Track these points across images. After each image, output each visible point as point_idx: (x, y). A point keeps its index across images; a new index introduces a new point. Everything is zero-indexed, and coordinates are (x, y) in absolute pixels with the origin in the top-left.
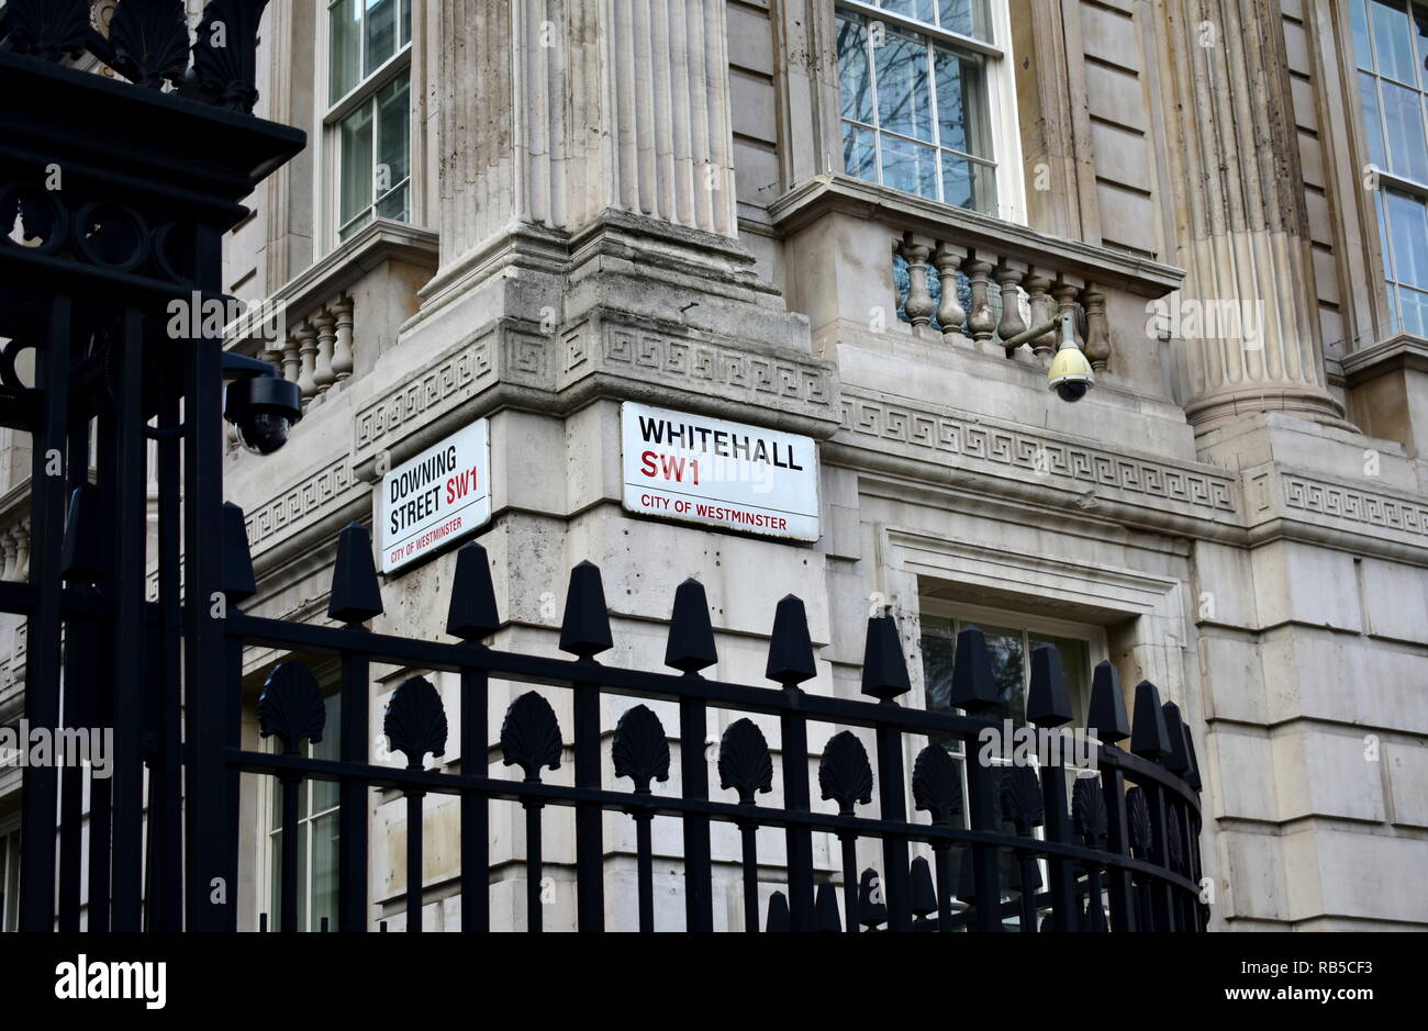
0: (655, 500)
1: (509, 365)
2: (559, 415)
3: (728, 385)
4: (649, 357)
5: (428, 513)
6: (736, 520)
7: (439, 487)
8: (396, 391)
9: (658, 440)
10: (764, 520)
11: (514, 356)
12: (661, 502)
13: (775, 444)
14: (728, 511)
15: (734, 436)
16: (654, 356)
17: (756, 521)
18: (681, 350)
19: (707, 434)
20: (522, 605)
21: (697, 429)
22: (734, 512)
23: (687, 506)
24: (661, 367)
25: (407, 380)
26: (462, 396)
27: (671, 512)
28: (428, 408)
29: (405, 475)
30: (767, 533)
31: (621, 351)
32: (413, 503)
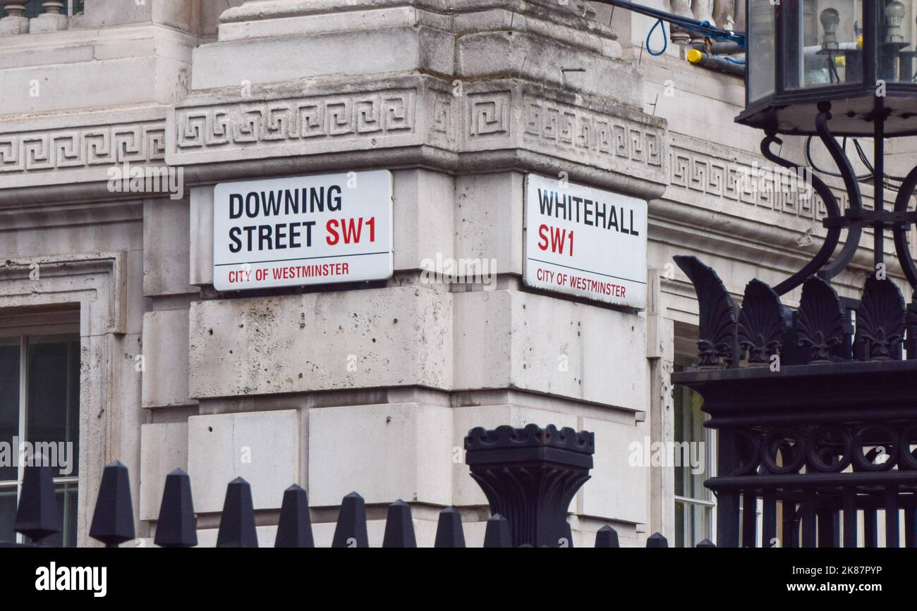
0: (546, 274)
1: (430, 126)
2: (453, 173)
3: (598, 153)
4: (550, 128)
5: (294, 245)
6: (594, 290)
7: (314, 223)
8: (249, 102)
9: (549, 212)
10: (611, 288)
12: (549, 275)
13: (622, 209)
14: (590, 281)
15: (597, 204)
16: (554, 127)
17: (606, 290)
18: (570, 119)
19: (580, 203)
21: (575, 199)
22: (593, 282)
23: (564, 278)
24: (557, 138)
25: (270, 97)
26: (365, 144)
27: (554, 285)
28: (306, 138)
29: (255, 195)
30: (612, 302)
31: (534, 124)
32: (268, 227)
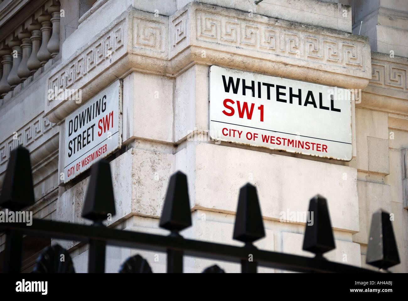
0: (232, 132)
1: (135, 42)
2: (171, 76)
3: (287, 54)
4: (230, 35)
5: (88, 143)
6: (291, 145)
7: (94, 125)
8: (72, 61)
9: (235, 91)
10: (311, 145)
11: (138, 36)
12: (236, 133)
13: (321, 94)
14: (284, 139)
15: (291, 89)
16: (234, 34)
17: (305, 146)
18: (253, 30)
19: (271, 87)
20: (141, 203)
21: (264, 84)
22: (289, 140)
23: (255, 136)
24: (239, 42)
25: (78, 54)
26: (107, 64)
27: (243, 140)
28: (89, 72)
29: (77, 117)
30: (313, 155)
31: (210, 31)
32: (80, 135)
